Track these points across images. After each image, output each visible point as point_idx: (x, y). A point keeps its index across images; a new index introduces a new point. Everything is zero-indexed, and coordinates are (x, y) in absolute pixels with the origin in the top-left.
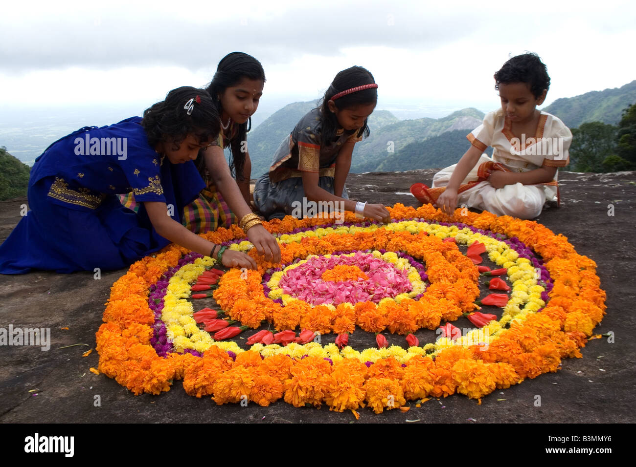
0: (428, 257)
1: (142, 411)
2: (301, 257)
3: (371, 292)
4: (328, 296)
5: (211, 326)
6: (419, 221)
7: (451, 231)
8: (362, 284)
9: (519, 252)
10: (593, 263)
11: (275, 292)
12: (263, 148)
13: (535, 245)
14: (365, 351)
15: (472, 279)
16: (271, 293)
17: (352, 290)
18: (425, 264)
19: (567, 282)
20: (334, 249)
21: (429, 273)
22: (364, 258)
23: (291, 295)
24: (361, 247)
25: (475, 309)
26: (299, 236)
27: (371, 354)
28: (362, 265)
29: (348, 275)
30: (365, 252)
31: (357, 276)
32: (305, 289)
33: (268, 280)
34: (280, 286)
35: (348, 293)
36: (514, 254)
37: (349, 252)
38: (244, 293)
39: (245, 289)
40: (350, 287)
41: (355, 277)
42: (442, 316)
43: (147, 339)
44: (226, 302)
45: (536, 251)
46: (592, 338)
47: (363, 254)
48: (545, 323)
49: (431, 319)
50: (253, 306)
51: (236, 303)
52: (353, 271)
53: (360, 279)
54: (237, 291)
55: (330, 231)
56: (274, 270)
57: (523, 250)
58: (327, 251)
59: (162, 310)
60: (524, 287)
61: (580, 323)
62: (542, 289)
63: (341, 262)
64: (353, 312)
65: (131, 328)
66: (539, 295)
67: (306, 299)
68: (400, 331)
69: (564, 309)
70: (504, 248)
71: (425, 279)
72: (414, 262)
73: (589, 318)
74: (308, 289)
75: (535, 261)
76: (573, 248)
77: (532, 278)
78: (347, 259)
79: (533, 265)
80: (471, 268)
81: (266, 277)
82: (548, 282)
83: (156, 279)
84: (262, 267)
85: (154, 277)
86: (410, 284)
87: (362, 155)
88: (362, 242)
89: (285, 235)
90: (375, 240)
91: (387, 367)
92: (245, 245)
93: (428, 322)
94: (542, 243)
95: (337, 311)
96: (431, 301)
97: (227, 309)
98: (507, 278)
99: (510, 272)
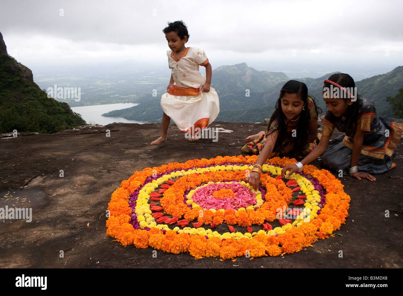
0: (268, 186)
2: (205, 182)
3: (235, 204)
4: (214, 205)
6: (270, 164)
8: (231, 200)
9: (315, 187)
10: (349, 196)
11: (189, 201)
13: (324, 184)
15: (286, 201)
16: (187, 202)
17: (226, 203)
18: (266, 190)
19: (331, 206)
20: (223, 179)
21: (267, 195)
22: (236, 186)
23: (196, 203)
24: (236, 178)
26: (207, 169)
27: (227, 235)
28: (234, 189)
29: (226, 195)
30: (238, 181)
31: (230, 195)
33: (187, 194)
34: (193, 197)
35: (223, 204)
36: (312, 187)
37: (229, 181)
38: (174, 201)
39: (175, 199)
40: (225, 201)
41: (228, 196)
42: (265, 219)
44: (165, 205)
45: (324, 187)
47: (236, 183)
48: (309, 226)
51: (170, 206)
52: (228, 192)
53: (231, 197)
54: (171, 200)
55: (223, 168)
56: (191, 189)
57: (318, 186)
58: (219, 180)
59: (135, 207)
60: (311, 207)
61: (326, 228)
62: (319, 208)
63: (224, 186)
64: (223, 214)
65: (121, 216)
66: (317, 211)
67: (203, 206)
68: (243, 225)
69: (324, 220)
70: (309, 184)
71: (264, 199)
72: (261, 188)
73: (332, 226)
74: (205, 201)
75: (322, 193)
76: (343, 187)
77: (316, 202)
78: (228, 185)
79: (320, 194)
80: (287, 194)
81: (186, 192)
82: (323, 205)
83: (133, 191)
84: (185, 187)
85: (132, 189)
86: (256, 201)
87: (265, 100)
88: (237, 176)
89: (199, 169)
90: (244, 175)
91: (230, 242)
92: (178, 173)
93: (258, 221)
94: (327, 183)
95: (216, 213)
96: (262, 211)
97: (166, 208)
98: (306, 201)
99: (307, 197)
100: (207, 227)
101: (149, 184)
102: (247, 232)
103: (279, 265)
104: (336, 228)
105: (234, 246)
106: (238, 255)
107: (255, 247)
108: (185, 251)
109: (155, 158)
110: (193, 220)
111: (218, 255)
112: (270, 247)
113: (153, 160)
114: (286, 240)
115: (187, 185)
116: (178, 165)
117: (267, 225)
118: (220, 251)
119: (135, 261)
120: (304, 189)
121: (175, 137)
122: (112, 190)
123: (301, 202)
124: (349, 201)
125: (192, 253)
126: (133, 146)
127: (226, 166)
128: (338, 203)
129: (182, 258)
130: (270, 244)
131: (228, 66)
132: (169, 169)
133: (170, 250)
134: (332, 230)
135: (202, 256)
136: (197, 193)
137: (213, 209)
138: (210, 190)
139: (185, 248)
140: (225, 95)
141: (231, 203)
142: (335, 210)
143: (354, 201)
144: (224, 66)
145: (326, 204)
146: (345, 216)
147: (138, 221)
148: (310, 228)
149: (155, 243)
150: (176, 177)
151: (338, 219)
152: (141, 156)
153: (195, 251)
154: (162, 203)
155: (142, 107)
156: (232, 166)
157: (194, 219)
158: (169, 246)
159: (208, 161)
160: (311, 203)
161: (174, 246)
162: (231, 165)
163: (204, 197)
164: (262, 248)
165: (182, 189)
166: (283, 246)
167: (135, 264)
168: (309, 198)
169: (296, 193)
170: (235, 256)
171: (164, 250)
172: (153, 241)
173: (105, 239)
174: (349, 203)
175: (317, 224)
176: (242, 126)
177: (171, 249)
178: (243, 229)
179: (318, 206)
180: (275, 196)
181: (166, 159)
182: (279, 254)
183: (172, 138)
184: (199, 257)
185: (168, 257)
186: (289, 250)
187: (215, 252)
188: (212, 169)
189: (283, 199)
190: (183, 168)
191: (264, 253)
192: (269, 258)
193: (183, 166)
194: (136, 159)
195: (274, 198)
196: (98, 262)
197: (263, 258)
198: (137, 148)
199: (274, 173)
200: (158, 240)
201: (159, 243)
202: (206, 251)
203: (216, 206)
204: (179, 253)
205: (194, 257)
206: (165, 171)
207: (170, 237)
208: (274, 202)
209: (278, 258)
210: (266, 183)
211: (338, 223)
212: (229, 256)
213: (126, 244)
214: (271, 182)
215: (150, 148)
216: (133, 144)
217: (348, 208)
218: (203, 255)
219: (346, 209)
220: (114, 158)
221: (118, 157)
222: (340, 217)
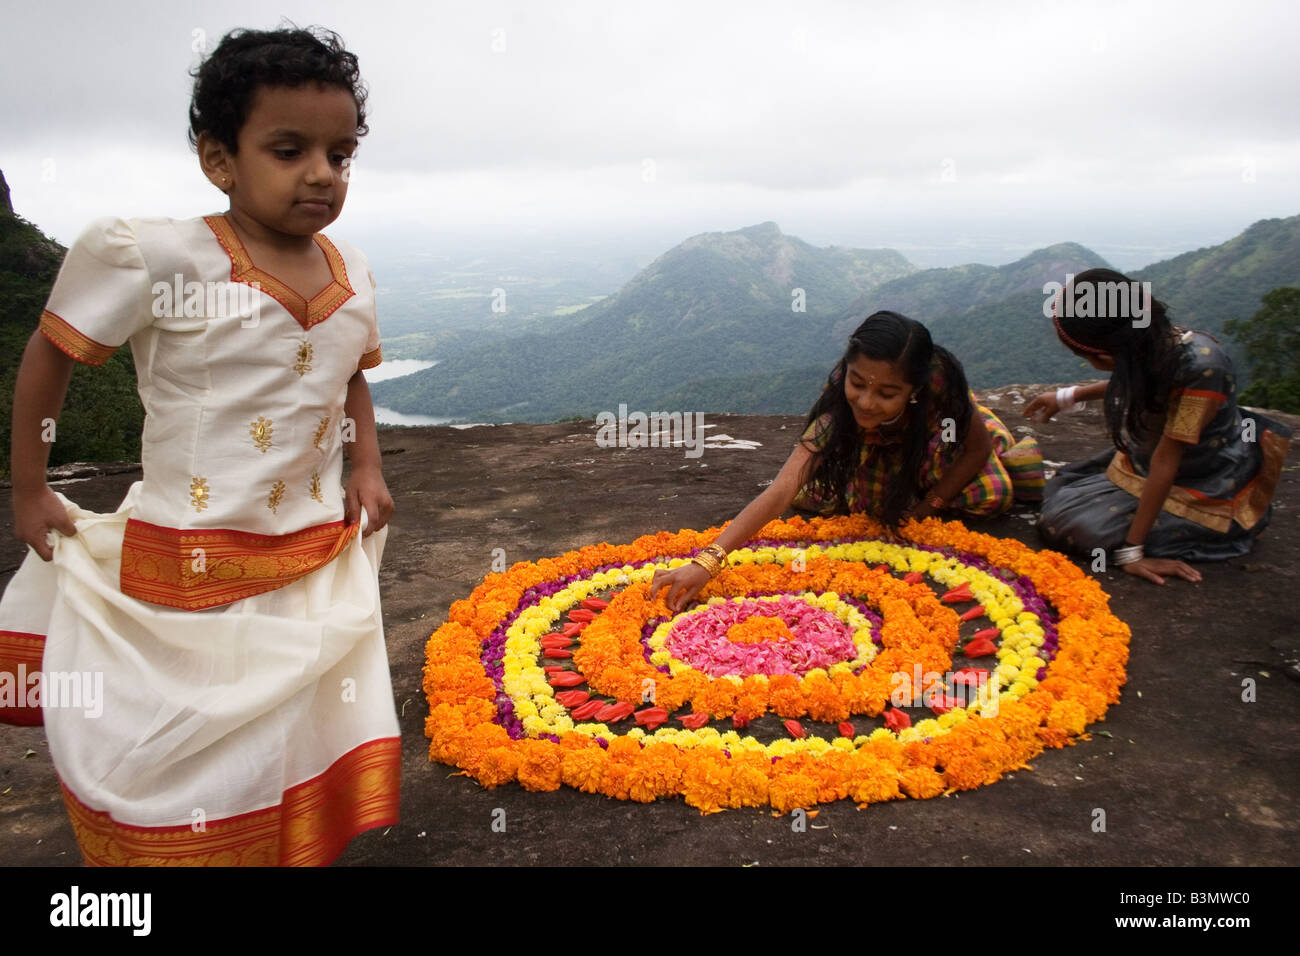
0: (887, 604)
3: (796, 659)
4: (733, 665)
5: (568, 700)
6: (888, 542)
7: (935, 560)
8: (783, 647)
9: (1026, 603)
10: (1125, 627)
11: (660, 655)
12: (638, 325)
14: (774, 744)
15: (944, 645)
16: (654, 657)
17: (768, 656)
18: (882, 616)
19: (1075, 655)
20: (750, 587)
21: (885, 631)
22: (792, 606)
23: (682, 660)
24: (790, 586)
27: (781, 748)
28: (788, 616)
29: (766, 633)
30: (796, 594)
31: (779, 634)
32: (701, 652)
33: (650, 635)
34: (668, 644)
35: (762, 660)
36: (1017, 604)
37: (770, 594)
38: (617, 657)
39: (617, 650)
40: (766, 652)
41: (775, 635)
42: (887, 698)
43: (489, 718)
44: (591, 669)
45: (1053, 601)
46: (1081, 737)
47: (792, 598)
48: (1017, 713)
49: (871, 701)
50: (632, 677)
51: (605, 671)
52: (772, 625)
53: (783, 639)
54: (607, 654)
55: (746, 555)
56: (660, 619)
57: (1033, 599)
58: (739, 591)
59: (503, 679)
60: (1017, 659)
61: (1066, 717)
62: (1042, 663)
63: (758, 609)
64: (766, 689)
65: (468, 702)
66: (1034, 672)
67: (703, 667)
68: (824, 717)
69: (1058, 695)
70: (1007, 596)
71: (877, 641)
72: (869, 611)
73: (1083, 709)
74: (706, 652)
75: (1046, 618)
76: (1106, 599)
77: (1032, 645)
78: (767, 605)
79: (1042, 624)
80: (946, 627)
81: (647, 631)
82: (1053, 653)
84: (642, 616)
85: (486, 627)
86: (854, 648)
87: (841, 340)
88: (793, 579)
89: (675, 560)
90: (812, 576)
91: (798, 763)
92: (614, 576)
93: (867, 706)
94: (1060, 591)
95: (744, 687)
96: (877, 676)
97: (593, 679)
98: (1000, 643)
99: (1004, 633)
100: (723, 725)
101: (532, 609)
102: (840, 735)
103: (940, 821)
104: (1094, 717)
105: (811, 774)
106: (822, 800)
107: (869, 775)
108: (671, 792)
109: (537, 531)
110: (679, 708)
111: (764, 800)
112: (910, 772)
113: (532, 538)
114: (956, 753)
115: (647, 609)
116: (613, 551)
117: (896, 714)
118: (772, 790)
119: (530, 826)
120: (993, 610)
121: (589, 468)
123: (988, 646)
124: (1127, 640)
125: (691, 799)
126: (463, 497)
127: (754, 551)
128: (1095, 647)
129: (663, 814)
130: (910, 765)
131: (720, 233)
132: (586, 563)
133: (628, 793)
134: (1084, 721)
135: (721, 807)
136: (679, 630)
137: (731, 674)
138: (718, 622)
139: (671, 785)
140: (712, 328)
141: (785, 658)
142: (1089, 665)
143: (1140, 640)
144: (705, 234)
145: (1059, 649)
146: (1119, 682)
147: (519, 716)
148: (1022, 719)
149: (581, 775)
150: (608, 586)
151: (1099, 690)
152: (493, 527)
153: (700, 793)
154: (581, 664)
155: (447, 371)
156: (772, 549)
157: (680, 705)
158: (625, 781)
159: (699, 536)
160: (1018, 647)
161: (639, 780)
162: (770, 545)
163: (702, 641)
164: (889, 776)
165: (634, 621)
166: (949, 770)
167: (532, 833)
168: (1010, 634)
169: (972, 623)
170: (815, 802)
171: (610, 793)
172: (575, 769)
173: (428, 772)
174: (1128, 646)
175: (1040, 706)
177: (630, 789)
178: (828, 728)
179: (1038, 656)
180: (911, 631)
181: (570, 533)
182: (936, 793)
184: (711, 808)
185: (623, 813)
186: (966, 778)
187: (756, 793)
189: (935, 640)
190: (626, 559)
191: (897, 789)
192: (909, 803)
193: (628, 553)
194: (479, 537)
195: (908, 639)
196: (424, 834)
197: (894, 805)
198: (475, 503)
199: (901, 566)
200: (591, 765)
201: (594, 774)
202: (729, 790)
203: (741, 665)
204: (654, 798)
205: (697, 808)
206: (573, 570)
207: (622, 755)
208: (909, 650)
209: (934, 804)
210: (881, 595)
211: (1100, 701)
212: (797, 801)
213: (494, 781)
214: (895, 592)
215: (517, 503)
216: (463, 492)
217: (1125, 660)
218: (721, 803)
219: (1120, 662)
220: (413, 535)
221: (423, 532)
222: (1105, 684)
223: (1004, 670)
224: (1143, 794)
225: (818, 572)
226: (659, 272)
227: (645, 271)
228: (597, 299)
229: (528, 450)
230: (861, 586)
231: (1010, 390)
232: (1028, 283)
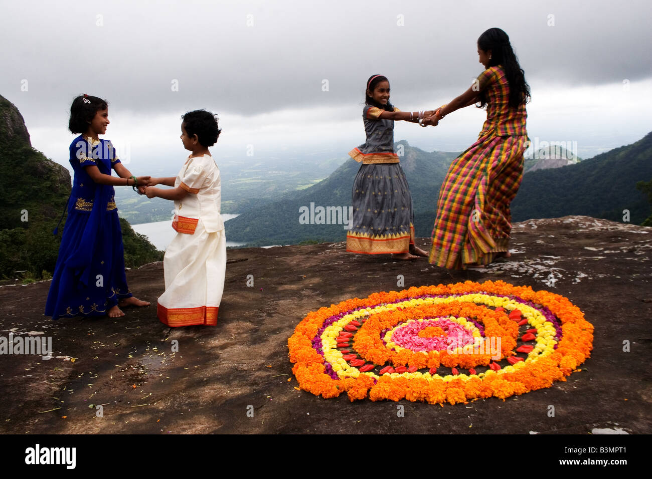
0: (486, 320)
1: (334, 405)
2: (403, 321)
3: (449, 343)
4: (423, 347)
5: (355, 363)
6: (483, 294)
7: (505, 300)
9: (547, 318)
10: (591, 326)
11: (390, 345)
12: (339, 194)
13: (557, 313)
14: (446, 377)
15: (512, 336)
16: (387, 345)
17: (437, 343)
18: (484, 326)
19: (570, 338)
20: (424, 315)
21: (486, 332)
22: (444, 322)
23: (400, 346)
24: (442, 314)
25: (513, 355)
26: (400, 305)
27: (449, 378)
28: (443, 326)
29: (435, 334)
30: (445, 317)
31: (441, 334)
32: (408, 342)
33: (384, 336)
34: (392, 340)
35: (435, 345)
36: (543, 318)
37: (434, 317)
38: (372, 345)
39: (373, 342)
40: (436, 341)
41: (439, 334)
42: (490, 358)
43: (323, 371)
44: (362, 351)
45: (558, 317)
46: (576, 371)
47: (444, 319)
48: (548, 362)
49: (484, 360)
50: (380, 353)
51: (369, 351)
52: (438, 330)
53: (442, 336)
54: (368, 344)
55: (420, 301)
56: (387, 329)
57: (550, 316)
58: (420, 317)
59: (324, 356)
60: (544, 341)
61: (568, 362)
62: (556, 343)
63: (429, 324)
64: (439, 356)
66: (553, 346)
68: (466, 366)
69: (564, 354)
70: (538, 315)
71: (483, 336)
72: (477, 324)
73: (575, 360)
74: (411, 342)
75: (556, 324)
76: (582, 315)
77: (551, 335)
78: (433, 322)
79: (554, 326)
80: (513, 329)
81: (382, 335)
82: (560, 338)
83: (313, 337)
84: (379, 328)
89: (389, 305)
90: (452, 309)
92: (363, 312)
93: (482, 362)
94: (561, 312)
95: (429, 356)
97: (363, 355)
98: (537, 335)
99: (538, 331)
100: (423, 371)
101: (330, 327)
104: (580, 363)
109: (324, 294)
113: (322, 297)
115: (382, 325)
116: (360, 301)
117: (494, 365)
120: (532, 321)
121: (341, 265)
122: (283, 338)
123: (532, 336)
124: (592, 331)
126: (286, 280)
127: (424, 300)
128: (579, 335)
132: (350, 307)
134: (576, 365)
137: (422, 351)
141: (445, 343)
142: (576, 342)
143: (598, 332)
145: (563, 336)
146: (589, 349)
147: (335, 371)
150: (361, 317)
151: (581, 352)
152: (303, 292)
154: (357, 349)
155: (244, 220)
156: (432, 299)
159: (399, 294)
160: (545, 336)
162: (430, 297)
163: (409, 337)
165: (376, 330)
168: (540, 331)
169: (523, 326)
174: (593, 334)
175: (556, 359)
176: (425, 244)
178: (464, 369)
179: (554, 339)
180: (498, 331)
181: (339, 294)
183: (336, 266)
188: (406, 304)
189: (509, 334)
193: (367, 302)
194: (299, 297)
198: (292, 282)
203: (426, 347)
210: (483, 316)
211: (582, 357)
214: (489, 315)
215: (311, 282)
216: (285, 278)
217: (592, 340)
219: (590, 341)
220: (269, 297)
221: (273, 296)
222: (583, 350)
223: (539, 346)
224: (602, 392)
225: (454, 308)
226: (348, 167)
227: (341, 167)
228: (318, 181)
229: (307, 258)
230: (473, 313)
231: (530, 222)
232: (535, 166)
